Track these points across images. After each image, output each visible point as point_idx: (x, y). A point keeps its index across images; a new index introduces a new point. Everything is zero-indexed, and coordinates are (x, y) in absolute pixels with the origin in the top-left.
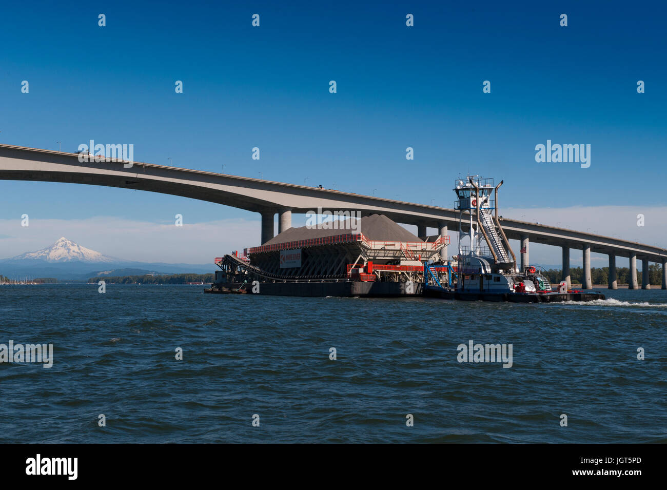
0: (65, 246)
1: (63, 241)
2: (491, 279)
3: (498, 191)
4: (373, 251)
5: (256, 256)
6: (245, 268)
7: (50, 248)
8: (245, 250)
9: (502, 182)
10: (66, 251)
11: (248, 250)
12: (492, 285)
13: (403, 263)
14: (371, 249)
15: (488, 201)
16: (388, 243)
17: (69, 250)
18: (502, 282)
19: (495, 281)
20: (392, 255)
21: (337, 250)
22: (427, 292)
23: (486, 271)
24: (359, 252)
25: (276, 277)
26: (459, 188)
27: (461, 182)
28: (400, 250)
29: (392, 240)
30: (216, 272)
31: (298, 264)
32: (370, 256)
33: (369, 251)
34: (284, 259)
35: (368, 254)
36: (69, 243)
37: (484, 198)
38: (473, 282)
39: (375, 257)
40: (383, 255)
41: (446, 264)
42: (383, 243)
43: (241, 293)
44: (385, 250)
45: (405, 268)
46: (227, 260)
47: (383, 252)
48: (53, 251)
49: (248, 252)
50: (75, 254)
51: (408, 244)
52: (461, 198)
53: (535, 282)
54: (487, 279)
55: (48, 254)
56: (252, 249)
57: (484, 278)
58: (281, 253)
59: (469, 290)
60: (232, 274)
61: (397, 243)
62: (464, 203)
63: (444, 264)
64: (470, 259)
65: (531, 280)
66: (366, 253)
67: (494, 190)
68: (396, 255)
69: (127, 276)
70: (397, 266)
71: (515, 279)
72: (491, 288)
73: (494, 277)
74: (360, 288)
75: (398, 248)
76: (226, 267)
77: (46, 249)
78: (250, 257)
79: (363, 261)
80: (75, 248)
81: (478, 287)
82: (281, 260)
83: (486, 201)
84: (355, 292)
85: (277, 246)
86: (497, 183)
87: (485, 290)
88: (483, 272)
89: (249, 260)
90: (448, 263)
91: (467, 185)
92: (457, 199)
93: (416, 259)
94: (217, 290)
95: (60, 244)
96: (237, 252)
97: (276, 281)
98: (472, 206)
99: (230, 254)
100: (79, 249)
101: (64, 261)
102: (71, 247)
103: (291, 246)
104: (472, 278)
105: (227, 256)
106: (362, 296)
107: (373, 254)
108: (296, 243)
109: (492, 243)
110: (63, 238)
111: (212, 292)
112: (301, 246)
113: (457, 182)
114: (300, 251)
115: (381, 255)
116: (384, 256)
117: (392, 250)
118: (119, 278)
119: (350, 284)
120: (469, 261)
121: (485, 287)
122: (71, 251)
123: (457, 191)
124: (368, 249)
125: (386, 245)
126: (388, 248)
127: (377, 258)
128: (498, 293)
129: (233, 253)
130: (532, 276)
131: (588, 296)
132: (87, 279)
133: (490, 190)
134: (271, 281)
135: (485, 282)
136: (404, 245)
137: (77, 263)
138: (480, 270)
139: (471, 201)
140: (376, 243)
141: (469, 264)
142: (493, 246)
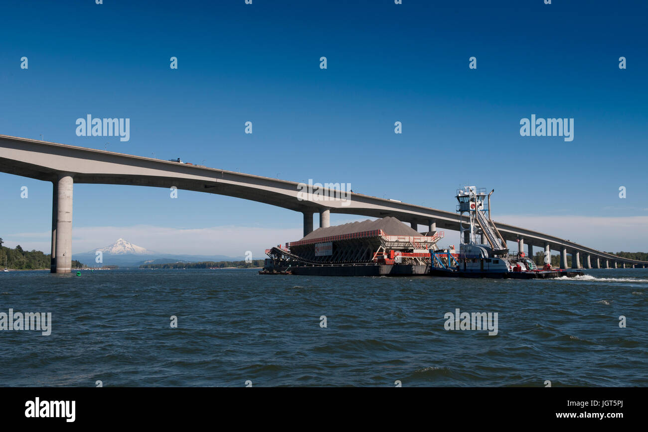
0: (122, 244)
1: (121, 241)
2: (491, 262)
3: (490, 197)
4: (390, 243)
5: (296, 248)
6: (288, 256)
7: (112, 246)
8: (287, 244)
9: (493, 191)
10: (123, 248)
11: (289, 244)
12: (492, 266)
13: (415, 251)
14: (388, 242)
15: (482, 205)
16: (400, 237)
17: (125, 246)
18: (500, 263)
19: (494, 263)
20: (403, 246)
21: (361, 243)
22: (433, 272)
23: (484, 256)
24: (380, 244)
25: (315, 263)
26: (460, 195)
27: (462, 191)
28: (409, 242)
29: (402, 236)
30: (266, 259)
31: (330, 253)
32: (387, 246)
33: (386, 243)
34: (318, 250)
35: (386, 245)
36: (125, 242)
37: (480, 202)
38: (475, 264)
39: (391, 247)
40: (397, 245)
41: (446, 251)
42: (397, 237)
43: (288, 274)
44: (398, 242)
45: (416, 254)
46: (274, 251)
47: (397, 243)
48: (114, 248)
49: (289, 245)
50: (129, 249)
51: (415, 237)
52: (462, 203)
53: (525, 263)
54: (486, 262)
55: (111, 250)
56: (292, 243)
57: (485, 261)
58: (316, 246)
59: (471, 270)
60: (278, 261)
61: (406, 237)
62: (464, 207)
63: (445, 252)
64: (471, 247)
65: (522, 262)
66: (385, 244)
67: (487, 197)
68: (406, 246)
69: (166, 263)
70: (411, 253)
71: (511, 261)
72: (490, 268)
73: (493, 261)
74: (386, 269)
75: (407, 240)
76: (273, 256)
77: (110, 246)
78: (290, 249)
79: (383, 250)
80: (128, 246)
81: (479, 268)
82: (316, 250)
83: (481, 205)
84: (382, 272)
85: (312, 240)
86: (489, 192)
87: (486, 270)
88: (483, 257)
89: (290, 251)
90: (448, 251)
91: (465, 193)
92: (458, 204)
93: (425, 248)
94: (268, 272)
95: (119, 243)
96: (281, 245)
97: (315, 265)
98: (471, 209)
99: (276, 247)
100: (132, 246)
101: (122, 254)
102: (126, 245)
103: (324, 240)
104: (474, 261)
105: (274, 248)
106: (386, 275)
107: (389, 245)
108: (327, 238)
109: (488, 235)
110: (121, 239)
111: (265, 273)
112: (332, 240)
113: (458, 192)
114: (331, 244)
115: (395, 245)
116: (398, 247)
117: (403, 242)
118: (160, 265)
119: (379, 267)
120: (471, 249)
121: (485, 268)
122: (126, 248)
123: (458, 197)
124: (386, 241)
125: (398, 238)
126: (400, 240)
127: (392, 248)
128: (499, 272)
129: (278, 246)
130: (523, 259)
131: (572, 274)
132: (139, 266)
133: (484, 196)
134: (311, 265)
135: (485, 264)
136: (412, 238)
137: (130, 255)
138: (480, 255)
139: (470, 205)
140: (392, 237)
141: (470, 251)
142: (490, 237)
